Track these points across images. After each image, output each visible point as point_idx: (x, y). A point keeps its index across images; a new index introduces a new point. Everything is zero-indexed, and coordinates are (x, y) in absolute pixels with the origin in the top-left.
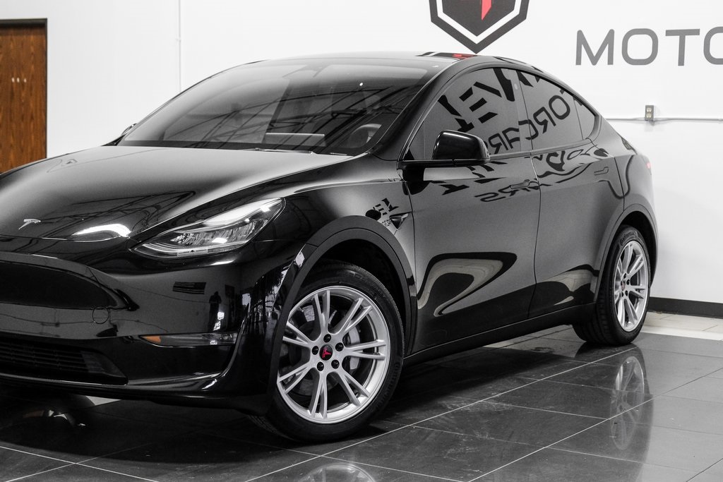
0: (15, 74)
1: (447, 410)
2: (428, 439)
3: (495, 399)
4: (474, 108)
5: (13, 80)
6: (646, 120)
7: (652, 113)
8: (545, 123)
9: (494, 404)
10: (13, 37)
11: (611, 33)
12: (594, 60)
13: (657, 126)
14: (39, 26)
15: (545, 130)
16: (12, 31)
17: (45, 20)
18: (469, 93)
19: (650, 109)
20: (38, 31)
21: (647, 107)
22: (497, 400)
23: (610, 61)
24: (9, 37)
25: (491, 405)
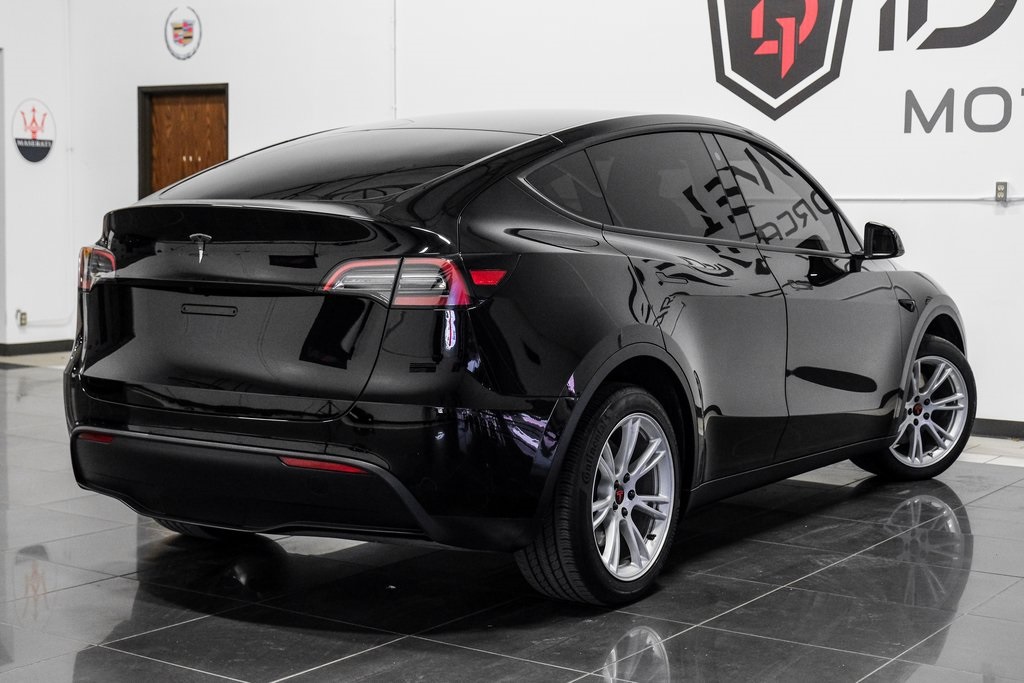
0: (187, 150)
1: (819, 567)
2: (815, 604)
3: (870, 552)
5: (184, 158)
6: (997, 200)
7: (1005, 191)
9: (873, 559)
10: (185, 107)
11: (950, 93)
12: (928, 126)
13: (1011, 208)
14: (219, 93)
16: (183, 99)
17: (226, 85)
19: (1002, 187)
20: (216, 98)
21: (998, 184)
22: (873, 553)
23: (949, 128)
24: (180, 106)
25: (869, 561)
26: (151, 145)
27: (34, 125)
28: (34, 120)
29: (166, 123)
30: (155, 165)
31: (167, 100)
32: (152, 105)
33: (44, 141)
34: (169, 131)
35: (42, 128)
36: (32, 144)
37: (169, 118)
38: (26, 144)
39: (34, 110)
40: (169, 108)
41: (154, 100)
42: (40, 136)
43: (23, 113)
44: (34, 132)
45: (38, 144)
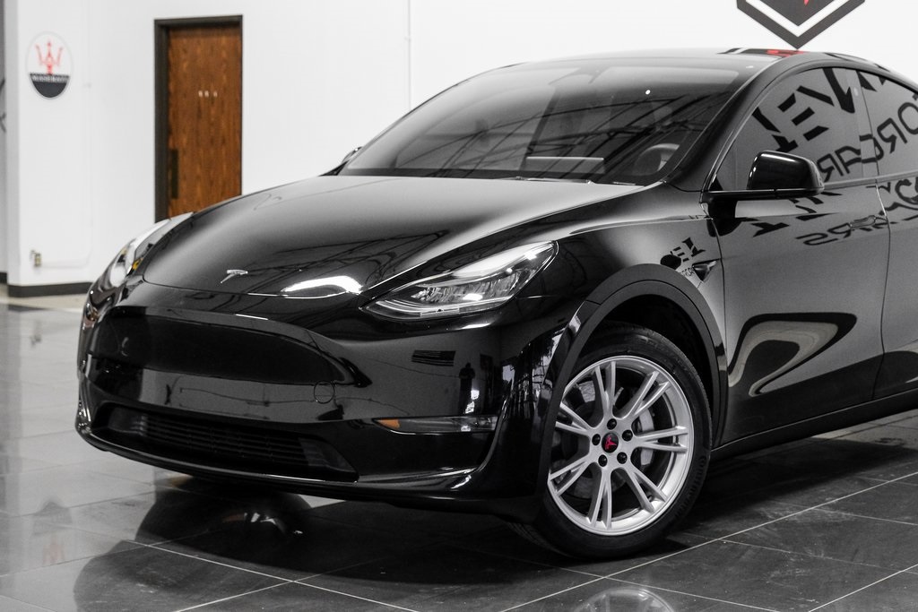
0: (203, 86)
1: (767, 520)
2: (743, 557)
3: (829, 505)
4: (797, 121)
5: (201, 94)
8: (892, 140)
10: (202, 40)
14: (232, 25)
15: (892, 149)
16: (199, 32)
17: (240, 18)
18: (791, 101)
20: (231, 31)
22: (833, 507)
24: (196, 39)
25: (825, 514)
26: (168, 80)
27: (50, 59)
28: (49, 55)
29: (183, 56)
30: (172, 101)
31: (184, 33)
32: (168, 37)
33: (60, 76)
34: (185, 65)
35: (58, 63)
36: (48, 79)
37: (185, 51)
38: (41, 79)
39: (49, 44)
40: (185, 41)
41: (171, 33)
42: (55, 71)
43: (38, 47)
44: (50, 67)
45: (54, 79)
